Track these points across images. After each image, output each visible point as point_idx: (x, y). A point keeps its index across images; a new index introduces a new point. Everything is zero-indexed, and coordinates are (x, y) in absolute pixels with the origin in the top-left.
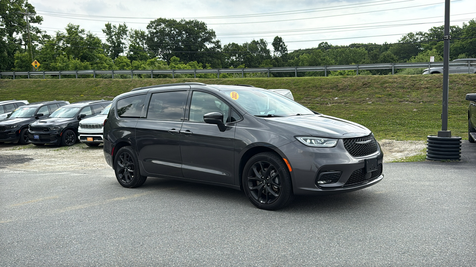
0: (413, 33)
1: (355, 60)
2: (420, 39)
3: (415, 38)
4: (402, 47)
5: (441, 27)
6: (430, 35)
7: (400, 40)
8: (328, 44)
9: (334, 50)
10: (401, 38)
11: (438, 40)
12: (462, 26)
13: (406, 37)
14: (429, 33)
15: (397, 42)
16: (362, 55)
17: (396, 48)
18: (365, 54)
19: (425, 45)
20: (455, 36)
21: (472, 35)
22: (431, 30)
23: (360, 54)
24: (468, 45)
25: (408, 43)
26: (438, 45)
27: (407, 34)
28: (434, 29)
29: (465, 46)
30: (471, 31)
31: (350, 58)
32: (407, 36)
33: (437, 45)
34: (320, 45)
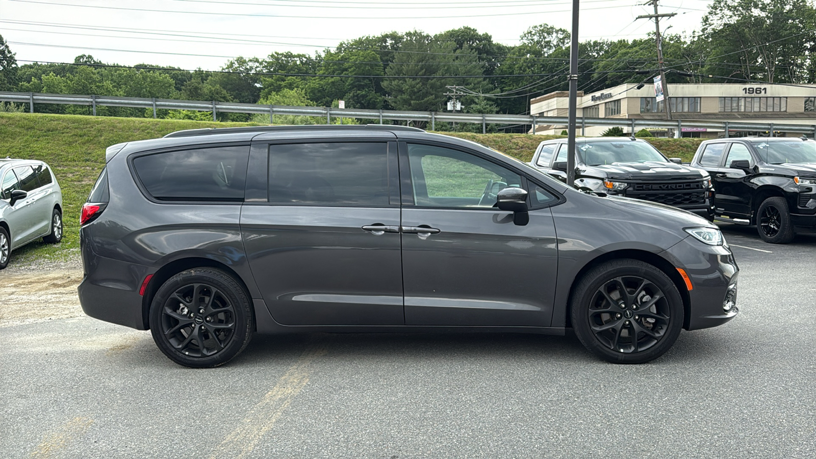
0: (244, 59)
1: (153, 93)
2: (255, 68)
3: (248, 67)
4: (228, 79)
5: (287, 53)
6: (270, 64)
7: (225, 67)
8: (94, 59)
9: (112, 73)
10: (226, 64)
11: (286, 74)
12: (315, 57)
13: (234, 63)
14: (268, 60)
15: (220, 70)
16: (164, 86)
17: (219, 79)
18: (170, 85)
19: (267, 79)
20: (307, 70)
21: (334, 72)
22: (272, 56)
23: (162, 84)
24: (329, 86)
25: (236, 73)
26: (287, 81)
27: (235, 59)
28: (276, 55)
29: (325, 87)
30: (332, 66)
31: (144, 90)
32: (236, 62)
33: (285, 82)
34: (78, 59)
